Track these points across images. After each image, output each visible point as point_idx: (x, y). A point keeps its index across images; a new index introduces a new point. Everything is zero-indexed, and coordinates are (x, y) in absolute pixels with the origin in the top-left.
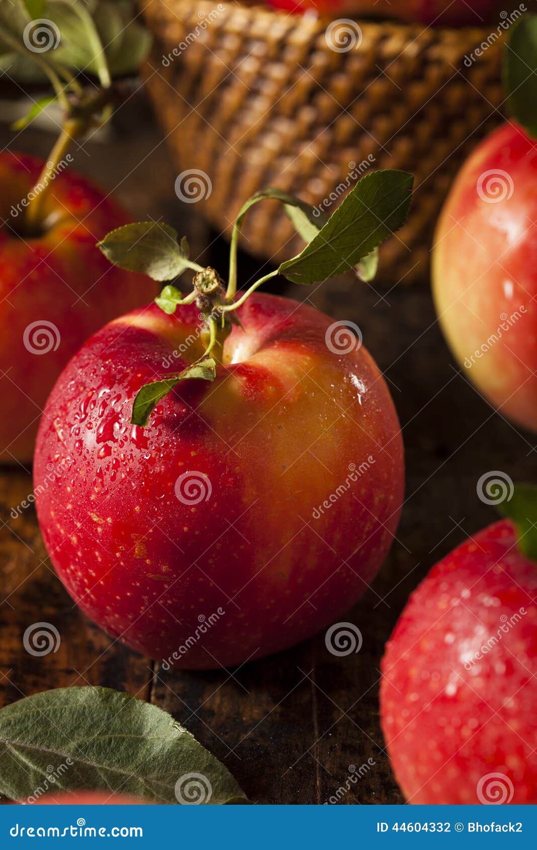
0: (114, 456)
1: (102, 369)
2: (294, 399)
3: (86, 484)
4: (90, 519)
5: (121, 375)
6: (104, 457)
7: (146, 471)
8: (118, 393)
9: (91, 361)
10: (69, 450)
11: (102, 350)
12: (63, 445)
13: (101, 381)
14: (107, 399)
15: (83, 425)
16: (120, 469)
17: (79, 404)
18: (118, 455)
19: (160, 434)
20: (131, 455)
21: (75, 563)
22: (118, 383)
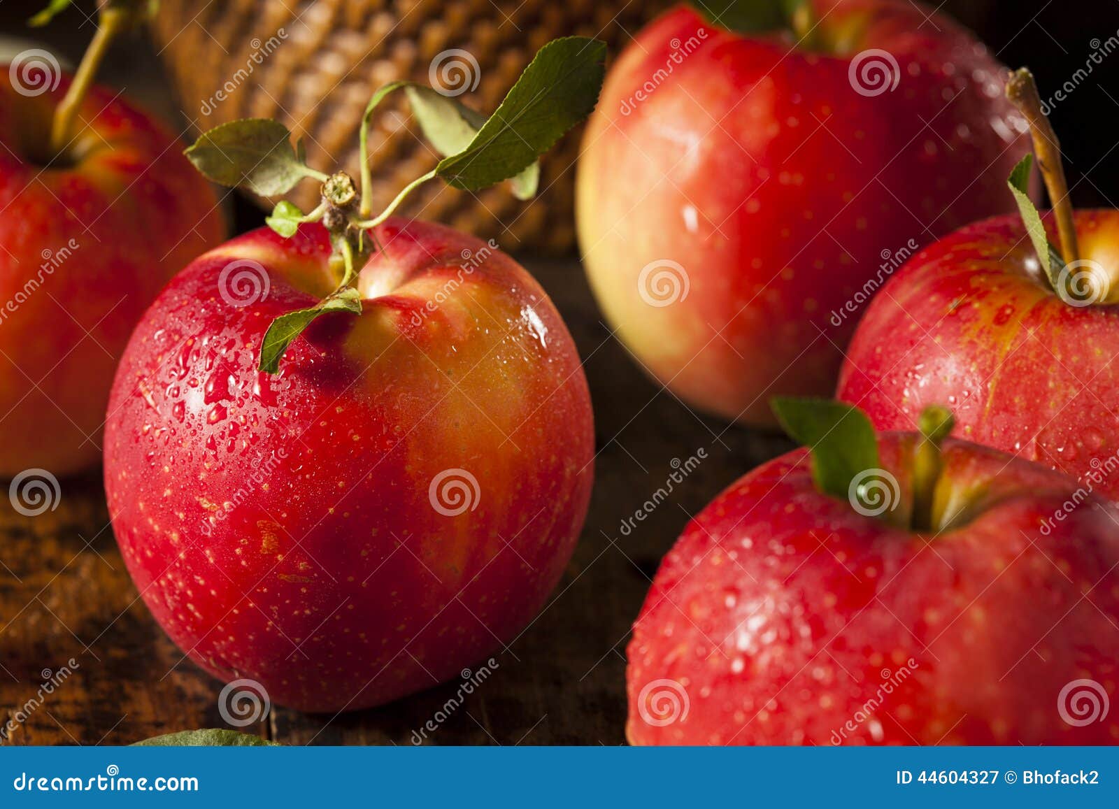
0: (230, 419)
1: (203, 310)
2: (464, 337)
3: (192, 459)
4: (198, 505)
5: (231, 315)
6: (217, 421)
7: (276, 436)
8: (231, 338)
9: (185, 303)
10: (165, 418)
11: (199, 288)
12: (155, 412)
13: (203, 325)
14: (215, 347)
15: (183, 383)
16: (239, 436)
17: (174, 357)
18: (237, 417)
19: (293, 386)
20: (255, 416)
21: (174, 570)
22: (228, 325)
